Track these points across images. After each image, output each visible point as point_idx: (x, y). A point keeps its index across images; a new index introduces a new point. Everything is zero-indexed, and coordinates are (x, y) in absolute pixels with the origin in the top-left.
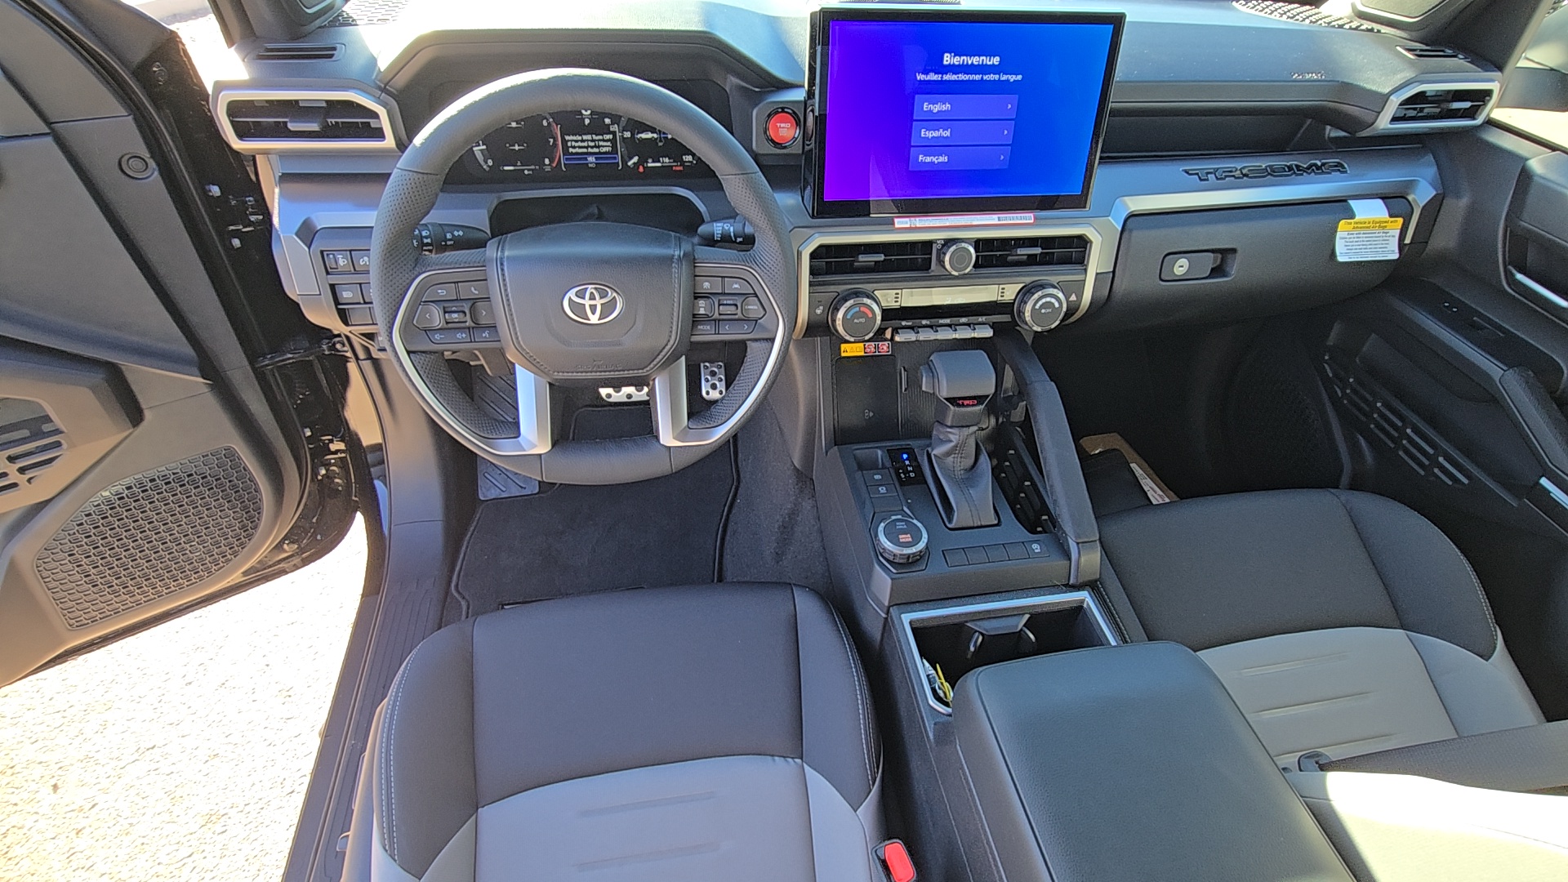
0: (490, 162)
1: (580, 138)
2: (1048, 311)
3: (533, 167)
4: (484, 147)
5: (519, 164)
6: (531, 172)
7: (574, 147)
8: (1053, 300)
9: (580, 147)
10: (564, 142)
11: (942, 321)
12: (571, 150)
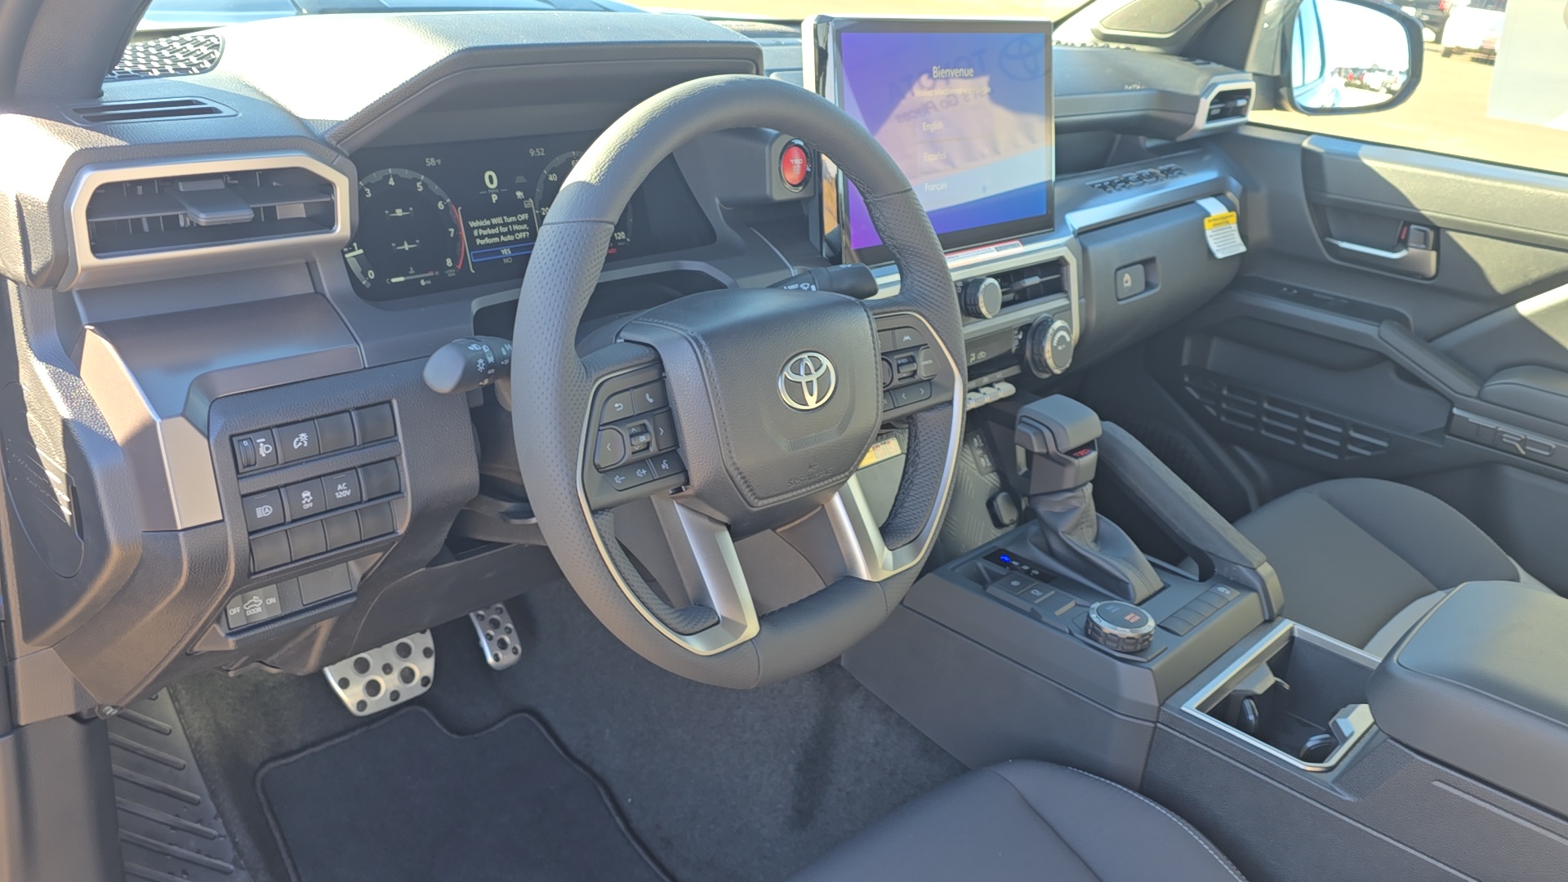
0: (371, 274)
1: (488, 223)
3: (431, 274)
4: (361, 251)
5: (412, 271)
6: (429, 282)
7: (482, 237)
9: (490, 236)
10: (469, 230)
12: (478, 241)
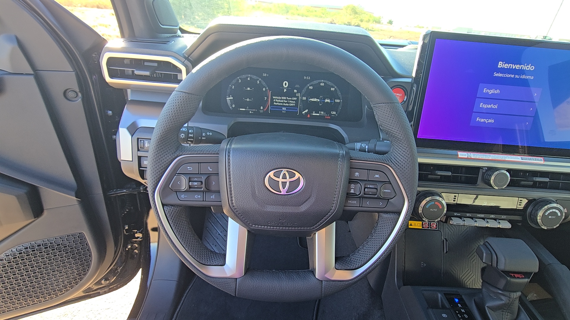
0: (234, 106)
1: (280, 98)
2: (553, 217)
3: (254, 110)
4: (232, 98)
5: (248, 108)
6: (253, 112)
7: (277, 102)
8: (557, 211)
9: (279, 102)
10: (272, 99)
11: (479, 215)
12: (275, 103)
